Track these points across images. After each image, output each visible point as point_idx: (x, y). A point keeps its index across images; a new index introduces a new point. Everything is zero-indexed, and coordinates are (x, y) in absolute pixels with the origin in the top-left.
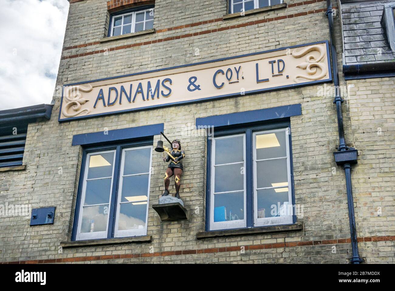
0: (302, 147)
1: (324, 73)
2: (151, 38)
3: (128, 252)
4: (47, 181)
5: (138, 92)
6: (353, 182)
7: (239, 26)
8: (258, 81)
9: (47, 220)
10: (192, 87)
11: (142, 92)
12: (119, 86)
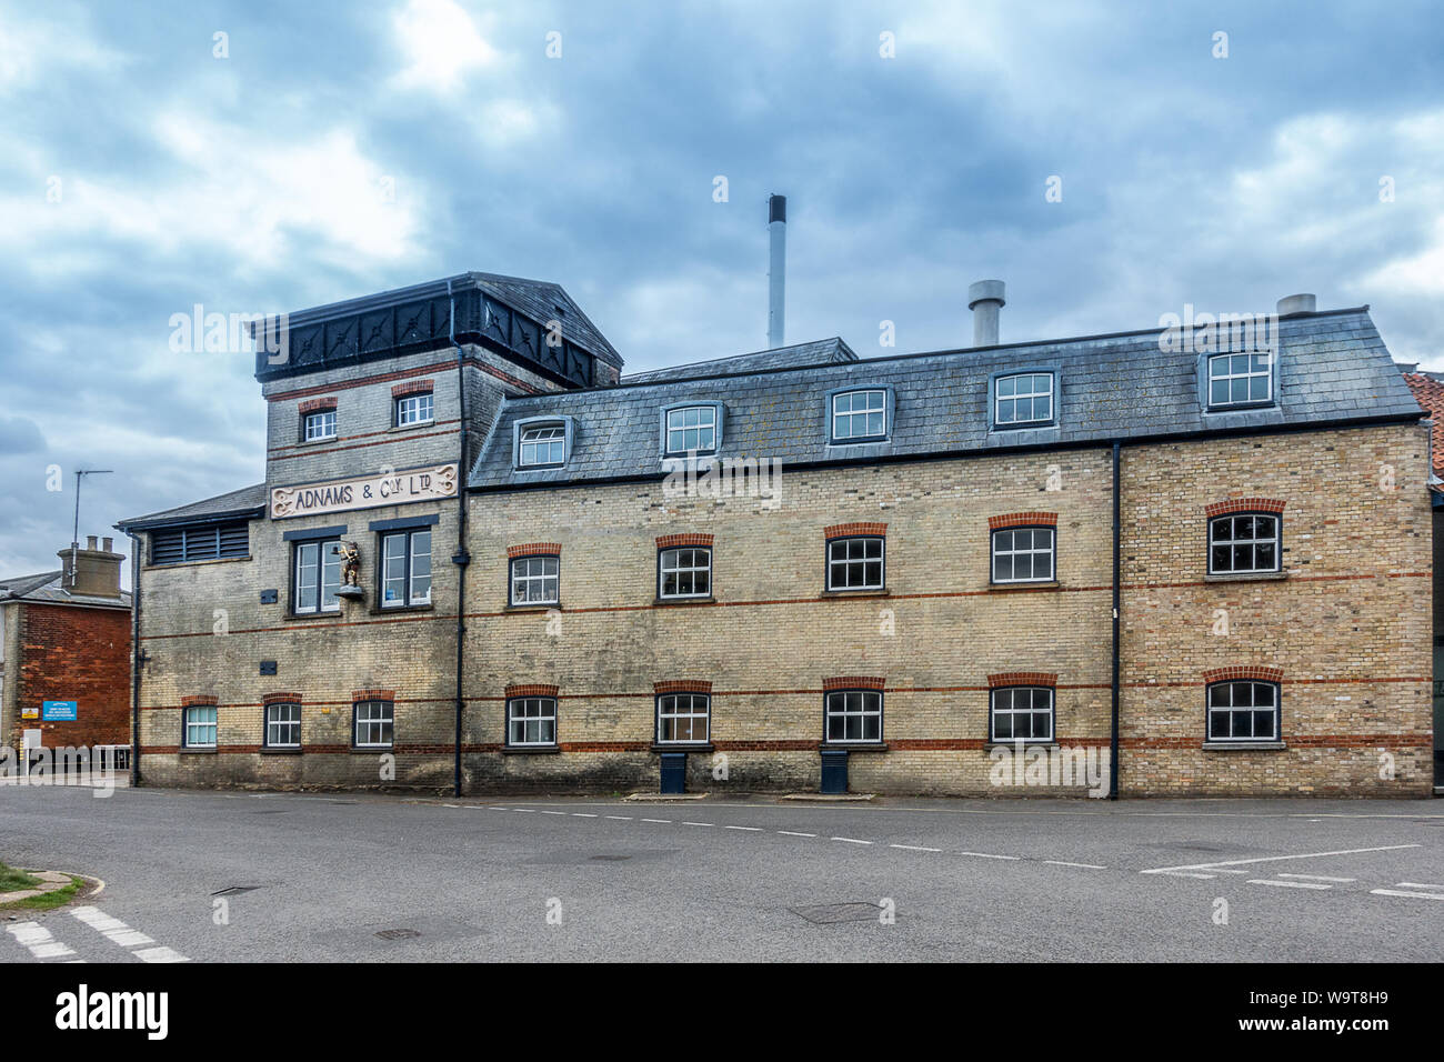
0: (437, 549)
1: (454, 490)
2: (335, 446)
4: (268, 569)
5: (328, 497)
6: (466, 576)
7: (400, 440)
8: (412, 493)
9: (273, 600)
10: (367, 495)
11: (330, 496)
12: (312, 491)
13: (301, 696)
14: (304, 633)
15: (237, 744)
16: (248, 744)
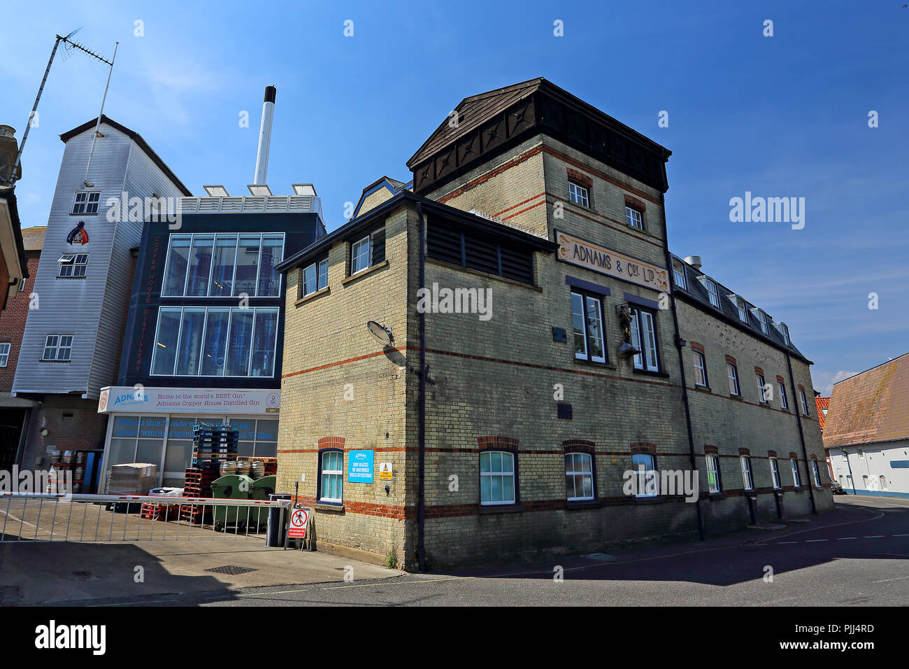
0: (664, 330)
1: (668, 289)
2: (595, 218)
5: (595, 257)
8: (645, 280)
9: (564, 339)
10: (619, 268)
12: (585, 247)
13: (593, 444)
14: (590, 379)
15: (541, 499)
16: (552, 499)
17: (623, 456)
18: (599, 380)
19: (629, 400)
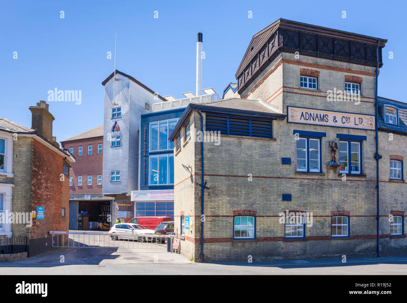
0: (366, 151)
1: (374, 127)
2: (319, 94)
3: (318, 178)
4: (286, 147)
5: (316, 117)
8: (355, 124)
9: (289, 163)
10: (334, 121)
11: (318, 117)
12: (309, 112)
13: (304, 212)
14: (306, 181)
15: (269, 236)
16: (275, 236)
17: (325, 218)
18: (312, 181)
19: (333, 190)
